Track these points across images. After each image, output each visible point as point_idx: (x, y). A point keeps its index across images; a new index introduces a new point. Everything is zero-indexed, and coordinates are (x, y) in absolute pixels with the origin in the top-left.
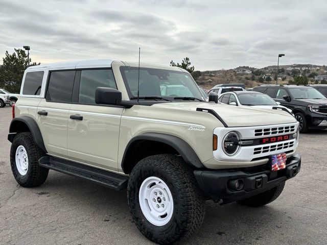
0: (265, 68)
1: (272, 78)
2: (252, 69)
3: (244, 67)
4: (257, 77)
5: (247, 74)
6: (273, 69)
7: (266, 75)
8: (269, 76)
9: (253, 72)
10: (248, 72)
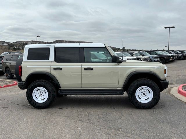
0: (15, 42)
1: (21, 48)
2: (7, 43)
3: (2, 41)
4: (12, 48)
5: (5, 46)
6: (20, 43)
7: (17, 47)
8: (19, 47)
9: (8, 45)
10: (5, 44)
